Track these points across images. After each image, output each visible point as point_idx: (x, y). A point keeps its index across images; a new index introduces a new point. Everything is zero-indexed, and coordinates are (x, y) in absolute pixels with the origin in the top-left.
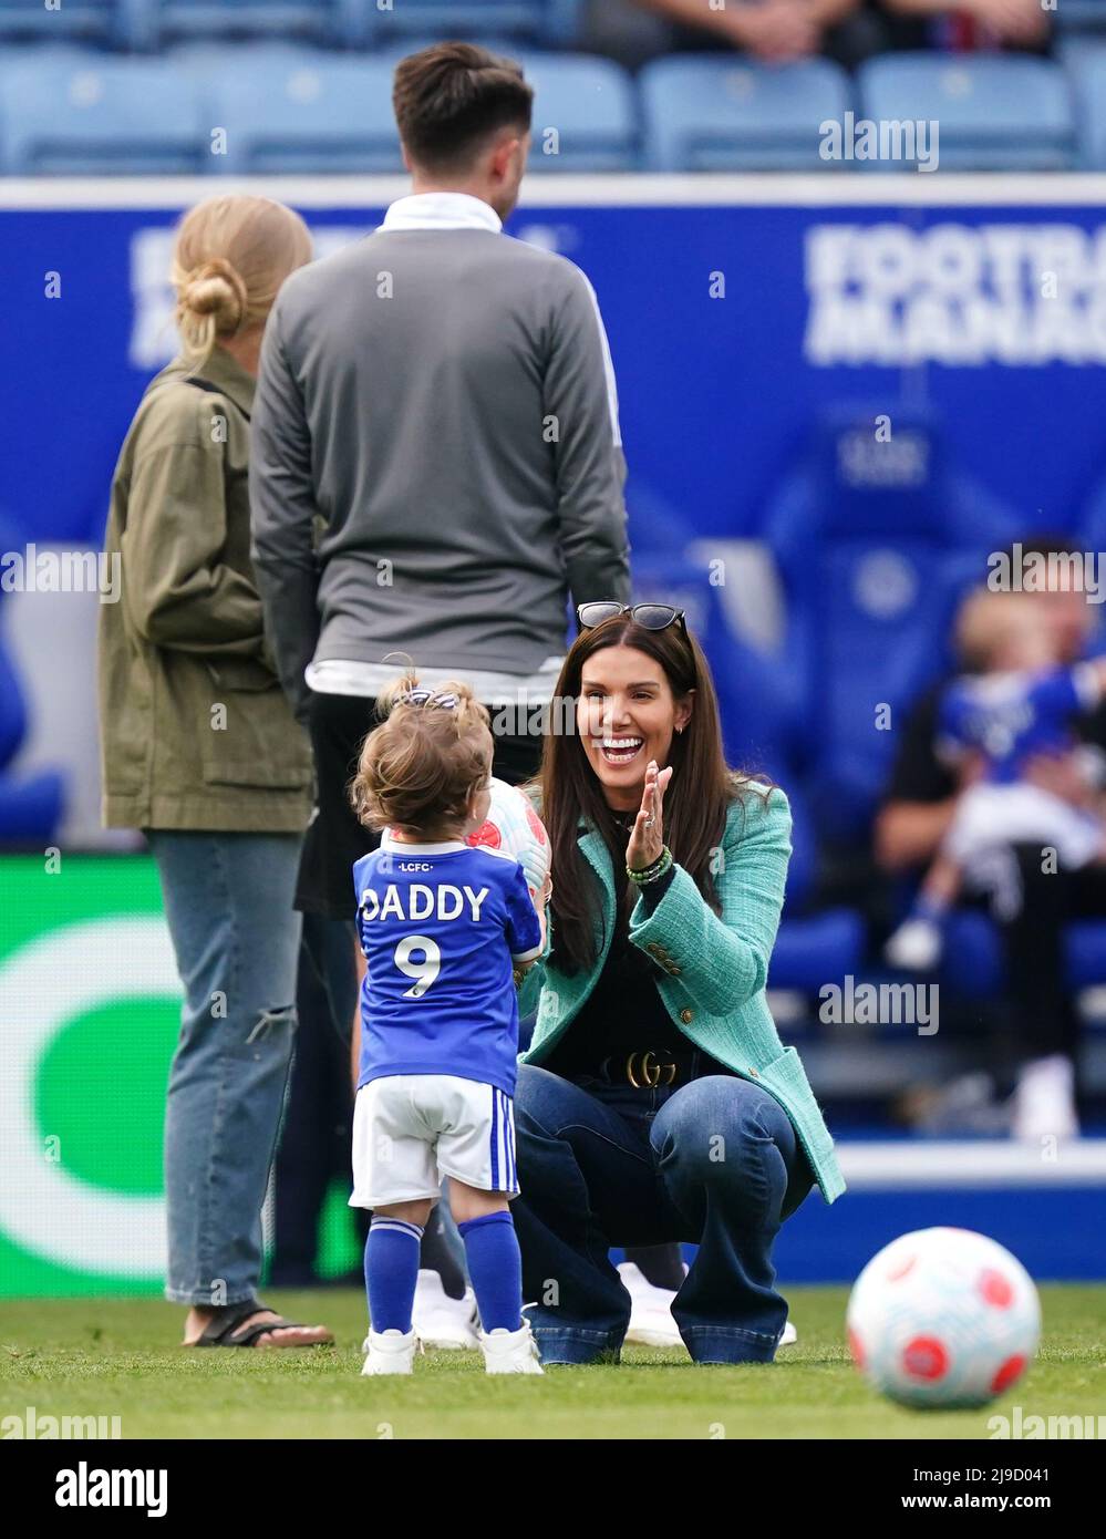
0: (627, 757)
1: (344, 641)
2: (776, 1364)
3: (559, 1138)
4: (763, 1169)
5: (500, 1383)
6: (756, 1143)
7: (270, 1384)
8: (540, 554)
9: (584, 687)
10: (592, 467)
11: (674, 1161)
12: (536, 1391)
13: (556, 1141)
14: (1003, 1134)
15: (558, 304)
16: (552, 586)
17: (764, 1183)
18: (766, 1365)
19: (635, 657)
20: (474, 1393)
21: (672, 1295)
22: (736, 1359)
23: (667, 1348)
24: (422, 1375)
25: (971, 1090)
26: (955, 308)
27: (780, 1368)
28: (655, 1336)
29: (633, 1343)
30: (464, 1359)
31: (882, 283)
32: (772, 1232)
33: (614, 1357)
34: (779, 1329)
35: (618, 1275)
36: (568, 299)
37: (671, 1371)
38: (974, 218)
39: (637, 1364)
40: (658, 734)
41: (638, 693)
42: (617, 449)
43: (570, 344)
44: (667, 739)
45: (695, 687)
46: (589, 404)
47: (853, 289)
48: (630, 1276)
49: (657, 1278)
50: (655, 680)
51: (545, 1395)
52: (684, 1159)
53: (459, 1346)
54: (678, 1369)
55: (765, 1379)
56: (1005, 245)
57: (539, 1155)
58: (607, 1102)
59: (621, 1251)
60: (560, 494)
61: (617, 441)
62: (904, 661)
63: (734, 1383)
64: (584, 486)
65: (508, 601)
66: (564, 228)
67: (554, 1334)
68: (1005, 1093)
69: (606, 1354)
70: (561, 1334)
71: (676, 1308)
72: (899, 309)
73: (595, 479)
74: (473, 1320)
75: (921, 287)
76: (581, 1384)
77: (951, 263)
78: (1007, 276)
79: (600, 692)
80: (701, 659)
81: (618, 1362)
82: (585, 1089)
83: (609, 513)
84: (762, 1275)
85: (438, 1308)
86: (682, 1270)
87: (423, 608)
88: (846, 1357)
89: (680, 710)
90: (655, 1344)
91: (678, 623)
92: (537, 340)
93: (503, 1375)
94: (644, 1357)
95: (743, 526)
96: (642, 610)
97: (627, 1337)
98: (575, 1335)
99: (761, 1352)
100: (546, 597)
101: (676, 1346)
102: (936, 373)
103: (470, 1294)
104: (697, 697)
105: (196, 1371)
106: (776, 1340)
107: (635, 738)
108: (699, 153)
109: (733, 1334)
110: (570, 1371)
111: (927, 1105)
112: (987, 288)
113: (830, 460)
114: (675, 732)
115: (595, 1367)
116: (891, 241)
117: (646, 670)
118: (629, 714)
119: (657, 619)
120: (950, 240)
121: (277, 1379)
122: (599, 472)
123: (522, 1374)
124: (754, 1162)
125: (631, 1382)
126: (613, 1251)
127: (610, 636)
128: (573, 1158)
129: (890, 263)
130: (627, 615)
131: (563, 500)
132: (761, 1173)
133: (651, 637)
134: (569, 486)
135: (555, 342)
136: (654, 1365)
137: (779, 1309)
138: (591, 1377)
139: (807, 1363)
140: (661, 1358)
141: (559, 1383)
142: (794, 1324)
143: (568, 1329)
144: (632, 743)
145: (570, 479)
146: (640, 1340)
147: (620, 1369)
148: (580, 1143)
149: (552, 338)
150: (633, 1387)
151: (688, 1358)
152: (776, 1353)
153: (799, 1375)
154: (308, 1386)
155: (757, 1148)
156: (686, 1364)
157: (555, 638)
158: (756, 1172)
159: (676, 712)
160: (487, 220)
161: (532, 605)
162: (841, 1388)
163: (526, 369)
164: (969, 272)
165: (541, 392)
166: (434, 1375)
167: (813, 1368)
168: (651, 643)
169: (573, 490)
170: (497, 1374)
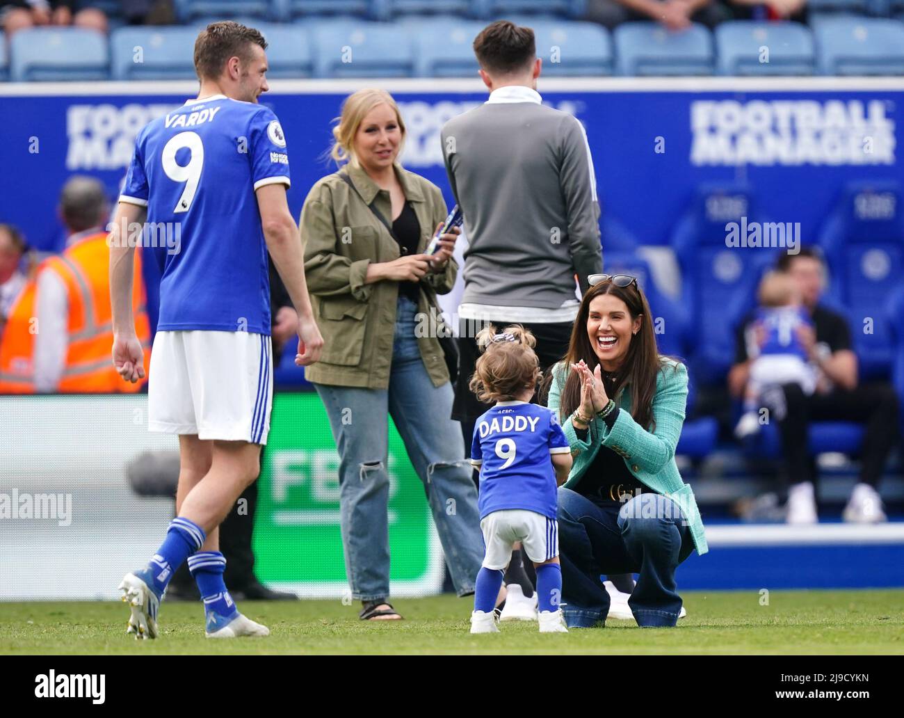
0: (610, 346)
1: (473, 294)
2: (677, 627)
3: (579, 521)
4: (669, 536)
5: (549, 637)
6: (666, 524)
7: (443, 637)
8: (560, 253)
9: (590, 314)
10: (582, 211)
11: (628, 532)
12: (566, 640)
13: (578, 523)
14: (782, 521)
15: (566, 135)
16: (567, 267)
17: (669, 542)
18: (672, 628)
19: (613, 299)
20: (537, 641)
21: (628, 596)
22: (658, 625)
23: (627, 620)
24: (513, 633)
25: (768, 500)
26: (760, 139)
27: (679, 629)
28: (621, 615)
29: (611, 618)
30: (533, 626)
31: (726, 127)
32: (674, 567)
33: (602, 624)
34: (678, 611)
35: (604, 587)
36: (571, 134)
37: (628, 631)
38: (768, 97)
39: (613, 627)
40: (624, 335)
41: (615, 316)
42: (595, 202)
43: (573, 153)
44: (629, 338)
45: (643, 314)
46: (581, 182)
47: (712, 130)
48: (609, 586)
49: (622, 588)
50: (623, 311)
51: (570, 642)
52: (632, 530)
53: (530, 619)
54: (633, 630)
55: (672, 634)
56: (783, 110)
57: (570, 530)
58: (601, 507)
59: (605, 576)
60: (569, 223)
61: (595, 198)
62: (736, 304)
63: (657, 636)
64: (578, 220)
65: (546, 275)
66: (580, 103)
67: (574, 613)
68: (783, 502)
69: (598, 623)
70: (577, 614)
71: (630, 602)
72: (734, 139)
73: (583, 217)
74: (537, 607)
75: (744, 129)
76: (587, 637)
77: (758, 118)
78: (784, 124)
79: (597, 316)
80: (645, 302)
81: (604, 627)
82: (592, 501)
83: (589, 232)
84: (671, 586)
85: (520, 601)
86: (633, 584)
87: (507, 279)
88: (709, 624)
89: (635, 324)
90: (620, 618)
91: (634, 283)
92: (556, 153)
93: (550, 633)
94: (617, 624)
95: (662, 240)
96: (618, 278)
97: (608, 615)
98: (583, 614)
99: (670, 622)
100: (563, 273)
101: (631, 619)
102: (752, 170)
103: (535, 594)
104: (644, 318)
105: (408, 631)
106: (677, 616)
107: (614, 337)
108: (641, 67)
109: (657, 613)
110: (581, 630)
111: (747, 508)
112: (775, 129)
113: (703, 210)
114: (633, 335)
115: (594, 629)
116: (730, 108)
117: (619, 306)
118: (611, 326)
119: (625, 282)
120: (758, 108)
121: (446, 634)
122: (585, 214)
123: (559, 632)
124: (665, 533)
125: (610, 636)
126: (602, 576)
127: (602, 289)
128: (585, 532)
129: (730, 118)
130: (610, 280)
131: (569, 226)
132: (668, 538)
133: (621, 291)
134: (572, 219)
135: (565, 152)
136: (621, 628)
137: (678, 602)
138: (592, 633)
139: (691, 627)
140: (623, 625)
141: (577, 636)
142: (686, 609)
143: (581, 611)
144: (612, 339)
145: (572, 217)
146: (614, 617)
147: (605, 630)
148: (588, 525)
149: (564, 151)
150: (610, 639)
151: (636, 625)
152: (677, 622)
153: (688, 633)
154: (461, 638)
155: (667, 526)
156: (635, 628)
157: (569, 291)
158: (666, 537)
159: (632, 323)
160: (536, 98)
161: (557, 277)
162: (706, 639)
163: (553, 167)
164: (766, 122)
165: (559, 176)
166: (519, 632)
167: (693, 629)
168: (621, 293)
169: (573, 222)
170: (548, 632)
